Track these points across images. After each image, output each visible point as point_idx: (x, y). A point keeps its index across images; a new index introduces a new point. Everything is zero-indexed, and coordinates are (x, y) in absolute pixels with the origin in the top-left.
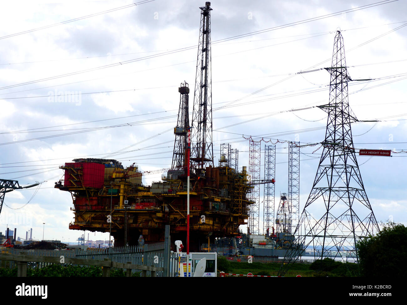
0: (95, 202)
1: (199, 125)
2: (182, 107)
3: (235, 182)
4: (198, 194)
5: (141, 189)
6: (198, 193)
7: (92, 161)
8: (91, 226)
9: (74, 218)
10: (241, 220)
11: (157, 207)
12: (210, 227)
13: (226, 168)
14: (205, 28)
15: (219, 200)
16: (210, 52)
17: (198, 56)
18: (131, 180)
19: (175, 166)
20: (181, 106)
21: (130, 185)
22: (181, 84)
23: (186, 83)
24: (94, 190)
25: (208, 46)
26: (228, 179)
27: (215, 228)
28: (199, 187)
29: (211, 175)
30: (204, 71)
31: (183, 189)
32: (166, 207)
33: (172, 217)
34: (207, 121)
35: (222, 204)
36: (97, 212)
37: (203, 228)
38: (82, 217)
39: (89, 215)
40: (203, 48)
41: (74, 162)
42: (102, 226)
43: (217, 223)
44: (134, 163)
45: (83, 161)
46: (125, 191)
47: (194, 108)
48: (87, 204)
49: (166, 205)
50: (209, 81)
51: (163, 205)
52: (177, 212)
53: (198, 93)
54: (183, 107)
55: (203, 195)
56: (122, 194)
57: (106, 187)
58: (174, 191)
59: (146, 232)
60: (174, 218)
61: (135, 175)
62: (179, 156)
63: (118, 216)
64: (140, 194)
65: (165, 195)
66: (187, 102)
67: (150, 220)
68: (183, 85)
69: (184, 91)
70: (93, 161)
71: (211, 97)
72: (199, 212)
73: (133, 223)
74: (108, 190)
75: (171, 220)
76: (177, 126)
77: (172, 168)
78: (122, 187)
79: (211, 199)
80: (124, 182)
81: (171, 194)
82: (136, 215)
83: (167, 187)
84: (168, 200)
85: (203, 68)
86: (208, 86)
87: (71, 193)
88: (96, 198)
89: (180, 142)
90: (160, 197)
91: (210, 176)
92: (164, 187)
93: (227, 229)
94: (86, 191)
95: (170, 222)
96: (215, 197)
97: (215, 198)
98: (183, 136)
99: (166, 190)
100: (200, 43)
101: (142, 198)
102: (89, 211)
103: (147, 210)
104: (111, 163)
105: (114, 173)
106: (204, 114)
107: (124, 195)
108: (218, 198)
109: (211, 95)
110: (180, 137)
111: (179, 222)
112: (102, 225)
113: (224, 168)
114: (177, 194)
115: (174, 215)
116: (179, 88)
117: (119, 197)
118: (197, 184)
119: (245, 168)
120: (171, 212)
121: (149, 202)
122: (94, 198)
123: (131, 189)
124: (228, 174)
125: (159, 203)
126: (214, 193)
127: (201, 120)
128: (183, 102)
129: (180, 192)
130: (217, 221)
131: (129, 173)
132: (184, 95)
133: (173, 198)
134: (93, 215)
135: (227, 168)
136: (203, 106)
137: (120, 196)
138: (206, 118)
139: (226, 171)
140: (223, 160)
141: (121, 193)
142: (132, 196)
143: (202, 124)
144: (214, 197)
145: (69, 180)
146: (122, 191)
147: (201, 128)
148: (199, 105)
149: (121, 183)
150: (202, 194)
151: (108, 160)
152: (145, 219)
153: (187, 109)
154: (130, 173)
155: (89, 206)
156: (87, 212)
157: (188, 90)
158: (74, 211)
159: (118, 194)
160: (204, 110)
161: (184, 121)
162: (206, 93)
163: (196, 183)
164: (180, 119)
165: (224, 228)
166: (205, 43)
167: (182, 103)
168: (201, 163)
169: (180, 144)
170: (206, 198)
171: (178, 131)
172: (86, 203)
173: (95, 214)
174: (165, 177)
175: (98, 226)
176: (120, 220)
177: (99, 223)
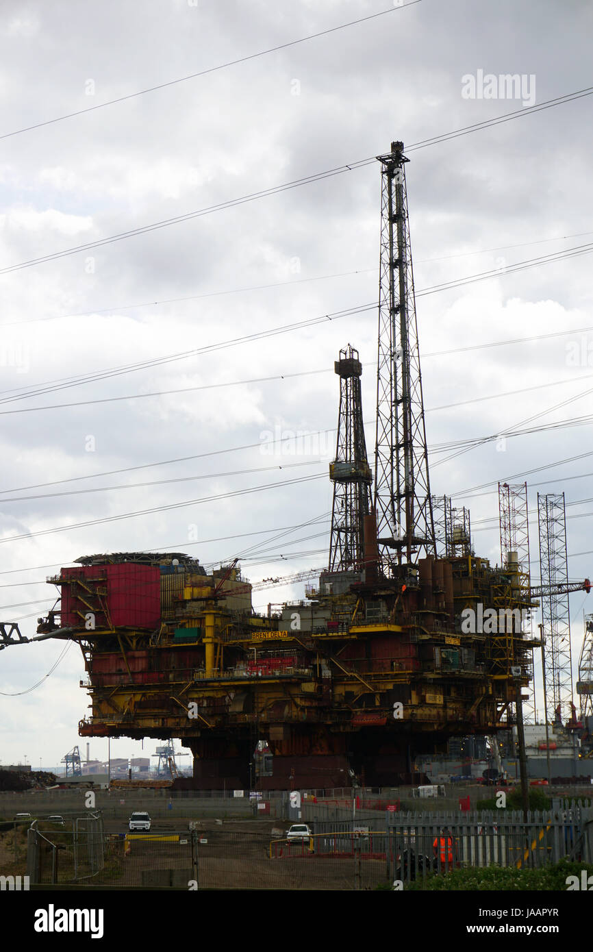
0: (141, 665)
1: (395, 453)
2: (347, 412)
3: (492, 593)
4: (403, 629)
5: (255, 624)
6: (405, 627)
7: (126, 560)
8: (136, 726)
9: (90, 706)
10: (511, 688)
11: (302, 668)
12: (438, 713)
13: (467, 560)
14: (394, 207)
15: (457, 643)
16: (409, 267)
17: (381, 279)
18: (228, 603)
19: (338, 560)
20: (343, 409)
21: (229, 616)
22: (340, 352)
23: (353, 350)
24: (137, 633)
25: (404, 254)
26: (476, 586)
27: (450, 712)
28: (406, 612)
29: (434, 580)
30: (398, 317)
31: (364, 619)
32: (324, 667)
33: (340, 690)
34: (415, 443)
35: (466, 651)
36: (149, 688)
37: (421, 715)
38: (110, 703)
39: (129, 698)
40: (391, 258)
41: (80, 565)
42: (163, 724)
43: (454, 702)
44: (236, 560)
45: (102, 560)
46: (218, 632)
47: (378, 412)
48: (120, 670)
49: (323, 662)
50: (412, 342)
51: (317, 662)
52: (352, 678)
53: (386, 374)
54: (349, 410)
55: (416, 631)
56: (210, 640)
57: (167, 624)
58: (343, 625)
59: (278, 732)
60: (346, 692)
61: (240, 590)
62: (346, 536)
63: (201, 696)
64: (257, 637)
65: (320, 635)
66: (357, 398)
67: (285, 702)
68: (345, 354)
69: (348, 369)
70: (128, 559)
71: (420, 381)
72: (408, 674)
73: (243, 713)
74: (172, 631)
75: (337, 699)
76: (337, 459)
77: (330, 567)
78: (209, 621)
79: (437, 640)
80: (214, 609)
81: (335, 634)
82: (248, 691)
83: (321, 614)
84: (329, 648)
85: (393, 311)
86: (411, 354)
87: (80, 643)
88: (144, 653)
89: (347, 499)
90: (309, 641)
91: (430, 583)
92: (315, 616)
93: (478, 713)
94: (119, 636)
95: (336, 705)
96: (446, 634)
97: (448, 636)
98: (353, 484)
99: (321, 623)
100: (383, 248)
101: (260, 646)
102: (129, 688)
103: (279, 678)
104: (175, 562)
105: (188, 588)
106: (405, 426)
107: (216, 641)
108: (453, 637)
109: (420, 376)
110: (346, 488)
111: (359, 704)
112: (163, 719)
113: (464, 560)
114: (351, 631)
115: (345, 684)
116: (336, 362)
117: (202, 648)
118: (399, 603)
119: (513, 557)
120: (337, 679)
121: (280, 656)
122: (137, 654)
123: (231, 625)
124: (475, 573)
125: (307, 657)
126: (444, 626)
127: (397, 441)
128: (347, 398)
129: (358, 626)
130: (453, 694)
131: (223, 586)
132: (349, 379)
133: (341, 642)
134: (138, 698)
135: (470, 558)
136: (401, 405)
137: (205, 644)
138: (411, 435)
139: (468, 567)
140: (457, 539)
141: (208, 637)
142: (235, 644)
143: (402, 452)
144: (443, 634)
145: (74, 611)
146: (209, 632)
147: (398, 462)
148: (390, 403)
149: (205, 612)
150: (413, 629)
151: (165, 556)
152: (273, 701)
153: (358, 414)
154: (227, 586)
155: (127, 674)
156: (123, 689)
157: (359, 366)
158: (88, 688)
159: (201, 641)
160: (405, 414)
161: (352, 446)
162: (406, 373)
163: (396, 601)
164: (342, 442)
165: (473, 711)
166: (396, 245)
167: (344, 400)
168: (404, 549)
169: (347, 505)
170: (425, 637)
171: (339, 472)
172: (118, 668)
173: (144, 695)
174: (313, 590)
175: (152, 724)
176: (208, 706)
177: (155, 717)
